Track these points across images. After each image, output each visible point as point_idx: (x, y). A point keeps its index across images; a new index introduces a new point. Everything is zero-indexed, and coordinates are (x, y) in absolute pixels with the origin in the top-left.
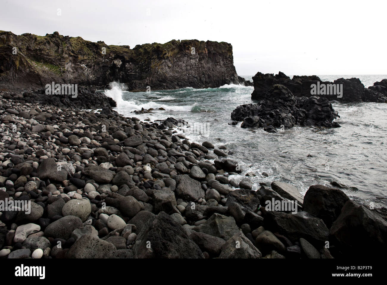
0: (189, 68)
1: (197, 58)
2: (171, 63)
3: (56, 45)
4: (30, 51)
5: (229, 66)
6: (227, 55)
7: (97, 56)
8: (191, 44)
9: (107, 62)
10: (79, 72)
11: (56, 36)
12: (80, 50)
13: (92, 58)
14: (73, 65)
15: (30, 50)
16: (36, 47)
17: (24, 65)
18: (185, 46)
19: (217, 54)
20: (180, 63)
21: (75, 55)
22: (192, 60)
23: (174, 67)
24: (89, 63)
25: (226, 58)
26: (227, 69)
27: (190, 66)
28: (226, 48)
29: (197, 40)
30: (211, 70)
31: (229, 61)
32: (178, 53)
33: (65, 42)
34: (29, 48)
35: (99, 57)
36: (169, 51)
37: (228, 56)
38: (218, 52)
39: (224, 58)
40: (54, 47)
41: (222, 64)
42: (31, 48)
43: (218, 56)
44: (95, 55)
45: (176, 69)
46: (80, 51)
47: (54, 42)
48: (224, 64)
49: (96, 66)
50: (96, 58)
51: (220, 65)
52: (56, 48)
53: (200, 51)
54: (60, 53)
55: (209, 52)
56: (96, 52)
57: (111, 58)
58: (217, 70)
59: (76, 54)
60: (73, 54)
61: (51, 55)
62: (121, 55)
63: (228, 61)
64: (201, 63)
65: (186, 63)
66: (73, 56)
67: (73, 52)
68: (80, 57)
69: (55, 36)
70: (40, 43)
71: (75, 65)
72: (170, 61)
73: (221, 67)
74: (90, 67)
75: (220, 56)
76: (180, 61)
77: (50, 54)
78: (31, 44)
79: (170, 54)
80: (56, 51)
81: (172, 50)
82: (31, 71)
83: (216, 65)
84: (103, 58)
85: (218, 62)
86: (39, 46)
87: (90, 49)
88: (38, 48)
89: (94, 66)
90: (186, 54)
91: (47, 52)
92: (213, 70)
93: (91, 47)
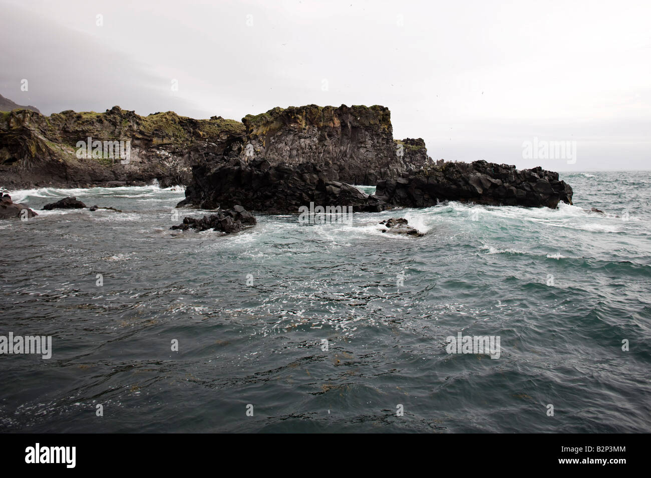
0: (295, 152)
1: (315, 136)
2: (262, 145)
3: (112, 124)
4: (68, 134)
5: (382, 148)
6: (379, 128)
7: (193, 139)
8: (302, 112)
9: (214, 147)
10: (152, 163)
11: (116, 111)
12: (156, 130)
13: (183, 141)
14: (144, 152)
15: (68, 132)
16: (76, 128)
17: (42, 151)
18: (289, 117)
19: (362, 127)
20: (280, 146)
21: (145, 137)
22: (302, 140)
23: (269, 152)
24: (177, 148)
25: (378, 135)
26: (377, 155)
27: (298, 150)
28: (378, 115)
29: (315, 105)
30: (348, 156)
31: (383, 139)
32: (279, 129)
33: (127, 119)
34: (67, 129)
35: (197, 140)
36: (259, 126)
37: (380, 131)
38: (363, 124)
39: (373, 135)
40: (110, 126)
41: (369, 146)
42: (69, 129)
43: (363, 131)
44: (191, 137)
45: (271, 156)
46: (155, 132)
47: (110, 121)
48: (373, 146)
49: (192, 153)
50: (192, 142)
51: (366, 147)
52: (112, 128)
53: (322, 124)
54: (116, 135)
55: (344, 126)
56: (193, 133)
57: (221, 142)
58: (360, 157)
59: (149, 137)
60: (140, 136)
61: (102, 138)
62: (238, 136)
63: (380, 140)
64: (324, 145)
65: (292, 145)
66: (143, 139)
67: (141, 133)
68: (156, 141)
69: (114, 112)
70: (83, 122)
71: (147, 151)
72: (260, 141)
73: (367, 151)
74: (182, 155)
75: (366, 130)
76: (281, 143)
77: (99, 136)
78: (70, 124)
79: (260, 131)
80: (112, 133)
81: (265, 125)
82: (53, 160)
83: (359, 148)
84: (205, 141)
85: (361, 143)
86: (82, 127)
87: (184, 129)
88: (81, 129)
89: (190, 153)
90: (290, 130)
91: (95, 134)
92: (351, 157)
93: (186, 125)
